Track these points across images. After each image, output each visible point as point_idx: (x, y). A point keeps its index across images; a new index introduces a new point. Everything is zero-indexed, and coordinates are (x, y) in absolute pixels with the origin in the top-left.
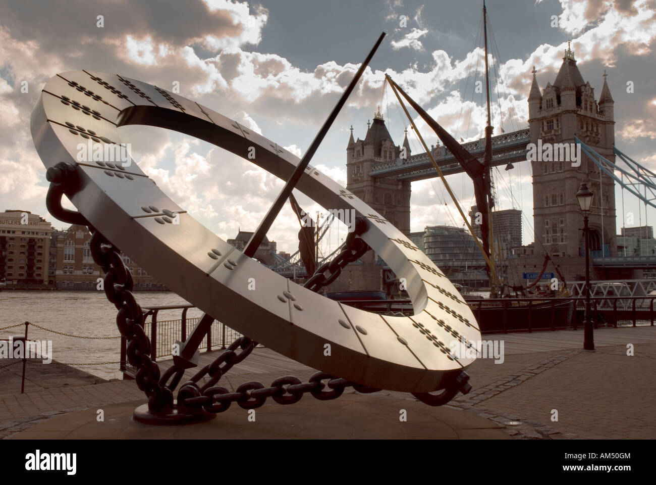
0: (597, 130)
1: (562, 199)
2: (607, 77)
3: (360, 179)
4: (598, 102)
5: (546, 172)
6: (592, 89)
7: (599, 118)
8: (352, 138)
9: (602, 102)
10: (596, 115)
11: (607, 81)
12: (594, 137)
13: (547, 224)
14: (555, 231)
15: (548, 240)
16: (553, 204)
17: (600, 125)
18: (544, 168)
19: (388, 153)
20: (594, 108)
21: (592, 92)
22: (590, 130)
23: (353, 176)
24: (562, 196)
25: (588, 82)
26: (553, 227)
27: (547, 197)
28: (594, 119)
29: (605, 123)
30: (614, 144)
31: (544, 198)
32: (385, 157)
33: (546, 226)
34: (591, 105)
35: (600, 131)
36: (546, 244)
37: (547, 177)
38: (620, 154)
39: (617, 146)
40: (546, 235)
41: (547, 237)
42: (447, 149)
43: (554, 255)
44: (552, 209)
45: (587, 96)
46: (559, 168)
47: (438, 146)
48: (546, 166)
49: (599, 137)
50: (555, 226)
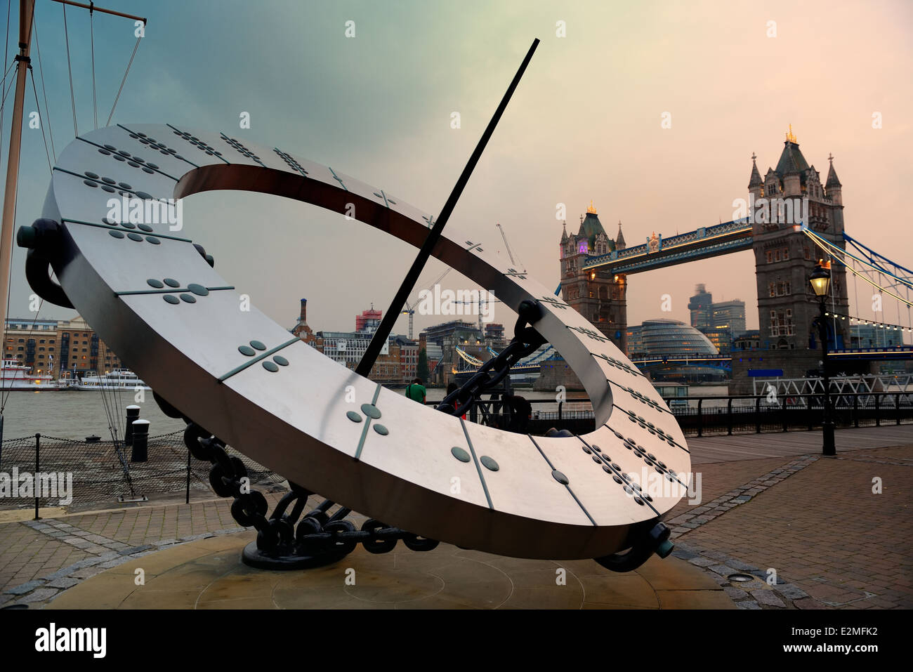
0: (825, 215)
1: (788, 289)
2: (833, 160)
3: (573, 273)
4: (824, 186)
5: (770, 261)
6: (818, 173)
7: (826, 203)
8: (565, 233)
9: (828, 186)
10: (823, 200)
11: (833, 163)
12: (822, 223)
13: (773, 316)
14: (782, 323)
15: (774, 332)
16: (779, 294)
17: (828, 210)
18: (768, 256)
19: (602, 247)
20: (820, 192)
21: (818, 176)
22: (817, 215)
23: (567, 271)
24: (788, 285)
25: (812, 166)
26: (780, 318)
27: (772, 287)
28: (822, 205)
29: (832, 208)
30: (843, 230)
31: (769, 287)
32: (599, 251)
33: (772, 318)
34: (817, 190)
35: (827, 217)
36: (773, 336)
37: (772, 265)
38: (850, 239)
39: (847, 232)
40: (772, 327)
41: (774, 328)
42: (663, 240)
43: (782, 348)
44: (777, 299)
45: (812, 180)
46: (784, 257)
47: (654, 238)
48: (770, 254)
49: (827, 222)
50: (781, 316)
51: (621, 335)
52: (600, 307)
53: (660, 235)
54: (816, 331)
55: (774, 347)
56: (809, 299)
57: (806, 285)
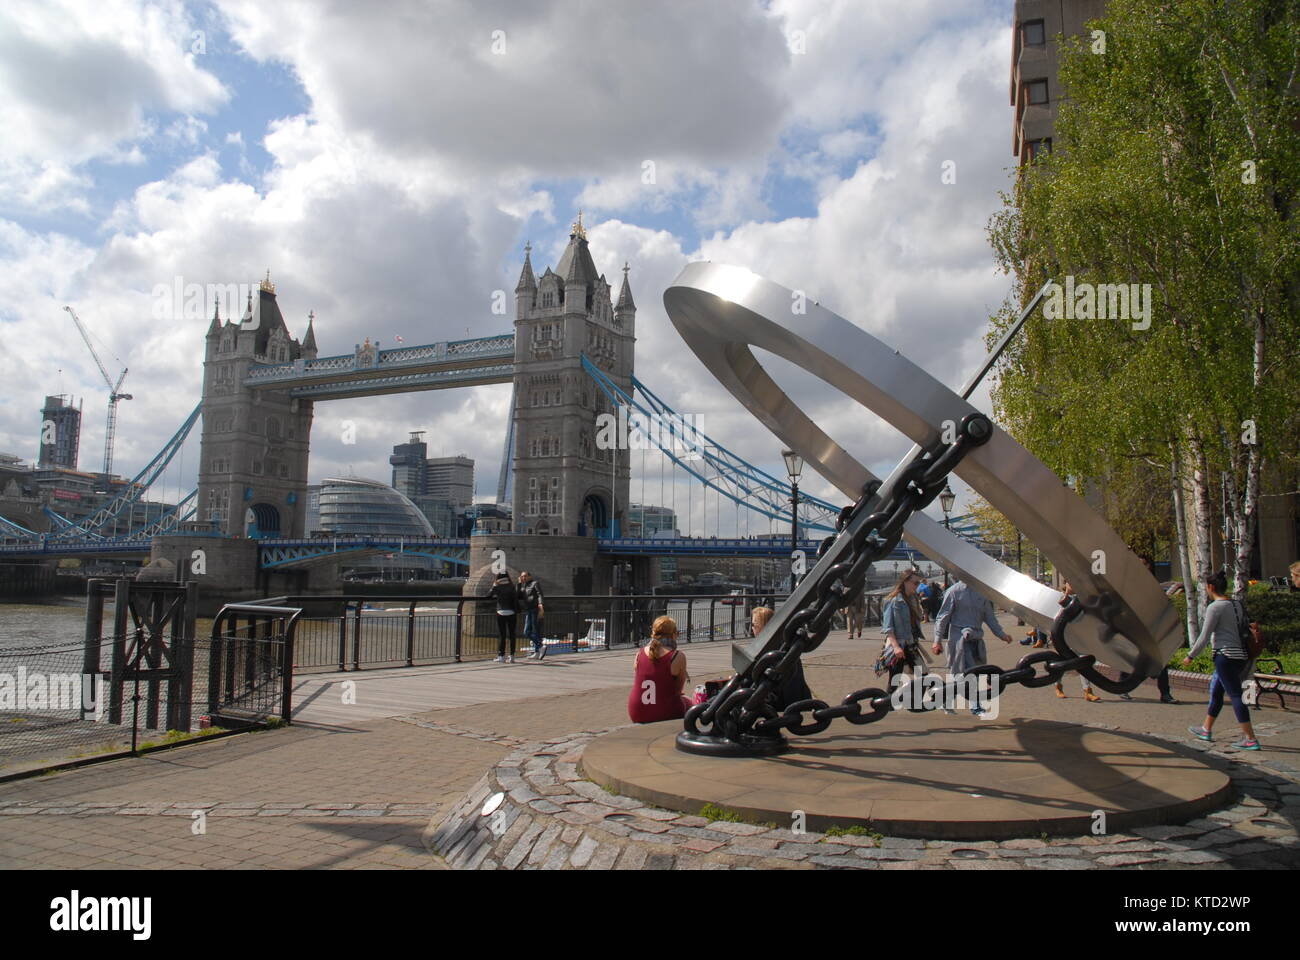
0: (612, 347)
1: (557, 448)
2: (629, 272)
3: (225, 388)
4: (614, 307)
5: (536, 404)
6: (609, 287)
7: (615, 331)
8: (216, 321)
9: (618, 308)
10: (612, 326)
11: (628, 277)
12: (607, 358)
13: (533, 485)
14: (544, 496)
15: (533, 509)
16: (543, 454)
17: (616, 341)
18: (532, 397)
19: (278, 350)
20: (609, 313)
21: (608, 291)
22: (602, 346)
23: (215, 383)
24: (557, 442)
25: (603, 276)
26: (542, 489)
27: (535, 443)
28: (611, 333)
29: (621, 338)
30: (632, 371)
31: (531, 443)
32: (273, 356)
33: (531, 488)
34: (605, 311)
35: (615, 350)
36: (530, 515)
37: (537, 411)
38: (640, 386)
39: (637, 375)
40: (529, 502)
41: (532, 504)
42: (381, 353)
43: (542, 533)
44: (541, 461)
45: (601, 295)
46: (555, 400)
47: (367, 347)
48: (536, 394)
49: (614, 358)
50: (544, 487)
51: (297, 498)
52: (266, 449)
53: (377, 344)
54: (589, 514)
55: (530, 531)
56: (583, 465)
57: (581, 444)
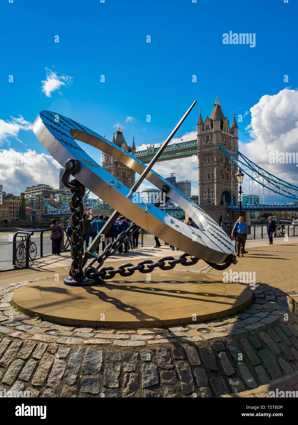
0: (230, 142)
1: (212, 176)
3: (109, 163)
4: (231, 128)
5: (205, 162)
6: (228, 121)
7: (231, 136)
9: (233, 128)
10: (230, 134)
12: (229, 145)
13: (205, 189)
14: (209, 192)
15: (205, 197)
16: (208, 179)
17: (232, 139)
18: (204, 160)
20: (229, 130)
22: (227, 141)
23: (105, 162)
25: (226, 118)
26: (208, 190)
27: (205, 175)
29: (234, 138)
31: (204, 175)
34: (227, 129)
35: (231, 143)
36: (204, 199)
37: (206, 164)
38: (240, 154)
39: (239, 150)
40: (204, 194)
41: (205, 195)
42: (155, 149)
43: (208, 205)
44: (207, 181)
45: (226, 124)
46: (211, 161)
47: (151, 147)
49: (231, 145)
50: (209, 190)
53: (154, 146)
54: (224, 197)
55: (205, 204)
56: (222, 182)
57: (221, 174)
